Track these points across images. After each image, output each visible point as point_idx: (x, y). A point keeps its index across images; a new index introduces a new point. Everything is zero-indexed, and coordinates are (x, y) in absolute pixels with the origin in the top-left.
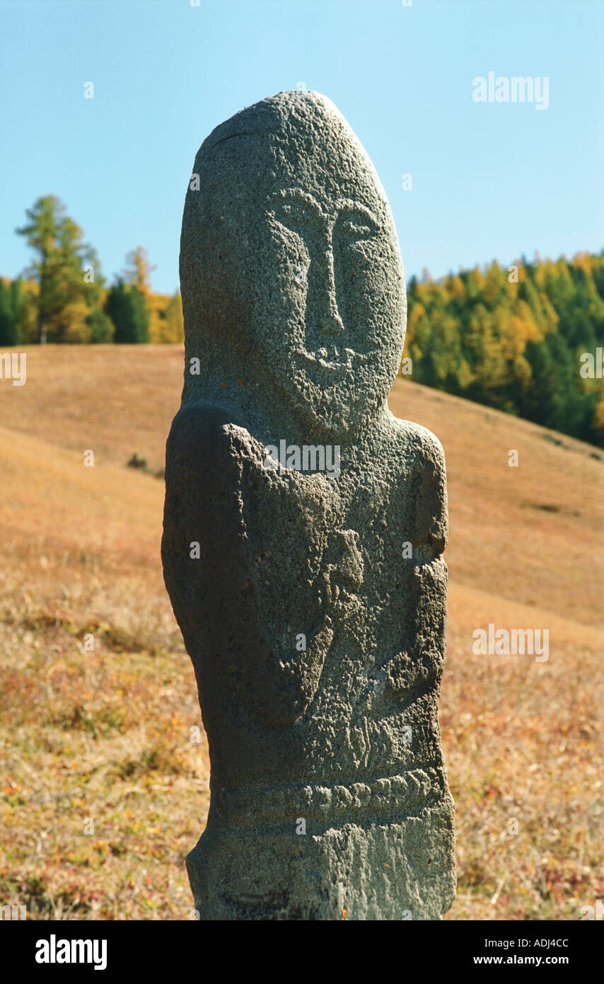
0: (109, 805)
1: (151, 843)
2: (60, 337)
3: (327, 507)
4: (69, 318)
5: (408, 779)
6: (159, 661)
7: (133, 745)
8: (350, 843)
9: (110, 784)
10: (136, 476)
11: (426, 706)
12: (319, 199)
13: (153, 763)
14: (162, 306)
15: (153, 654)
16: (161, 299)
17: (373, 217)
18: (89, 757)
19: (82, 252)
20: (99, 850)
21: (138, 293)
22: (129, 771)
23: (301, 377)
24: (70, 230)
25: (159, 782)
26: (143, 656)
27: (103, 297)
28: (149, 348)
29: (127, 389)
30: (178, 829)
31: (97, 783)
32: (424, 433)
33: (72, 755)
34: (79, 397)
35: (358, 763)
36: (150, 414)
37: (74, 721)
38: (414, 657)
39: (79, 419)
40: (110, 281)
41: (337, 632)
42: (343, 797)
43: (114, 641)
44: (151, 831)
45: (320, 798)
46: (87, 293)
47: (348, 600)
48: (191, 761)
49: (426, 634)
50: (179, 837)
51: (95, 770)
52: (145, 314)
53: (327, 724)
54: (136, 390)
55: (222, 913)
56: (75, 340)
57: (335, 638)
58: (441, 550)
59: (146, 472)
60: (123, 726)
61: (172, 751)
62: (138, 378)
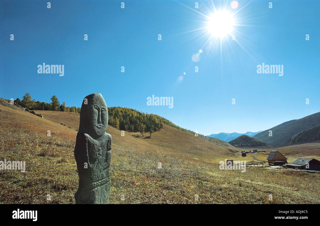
0: (56, 167)
1: (62, 172)
2: (54, 110)
3: (98, 145)
4: (55, 108)
5: (106, 179)
6: (63, 148)
7: (60, 159)
8: (98, 190)
9: (56, 164)
10: (61, 125)
11: (108, 169)
12: (100, 106)
13: (62, 161)
14: (66, 108)
15: (63, 147)
16: (66, 107)
17: (105, 109)
18: (54, 160)
19: (58, 102)
20: (55, 174)
21: (64, 106)
22: (59, 162)
23: (96, 128)
24: (57, 99)
25: (63, 164)
26: (61, 147)
27: (60, 106)
28: (64, 112)
29: (61, 116)
30: (65, 170)
31: (55, 164)
32: (110, 135)
33: (52, 160)
34: (56, 116)
35: (100, 178)
36: (64, 119)
37: (53, 156)
38: (107, 163)
39: (55, 119)
40: (61, 105)
41: (98, 161)
42: (98, 184)
43: (58, 145)
44: (62, 171)
45: (95, 184)
46: (58, 106)
47: (100, 157)
48: (67, 160)
49: (109, 160)
50: (65, 171)
51: (55, 162)
52: (64, 109)
53: (96, 174)
54: (62, 116)
55: (80, 203)
56: (56, 111)
57: (98, 162)
58: (111, 149)
59: (63, 125)
60: (59, 156)
61: (65, 159)
62: (63, 115)
